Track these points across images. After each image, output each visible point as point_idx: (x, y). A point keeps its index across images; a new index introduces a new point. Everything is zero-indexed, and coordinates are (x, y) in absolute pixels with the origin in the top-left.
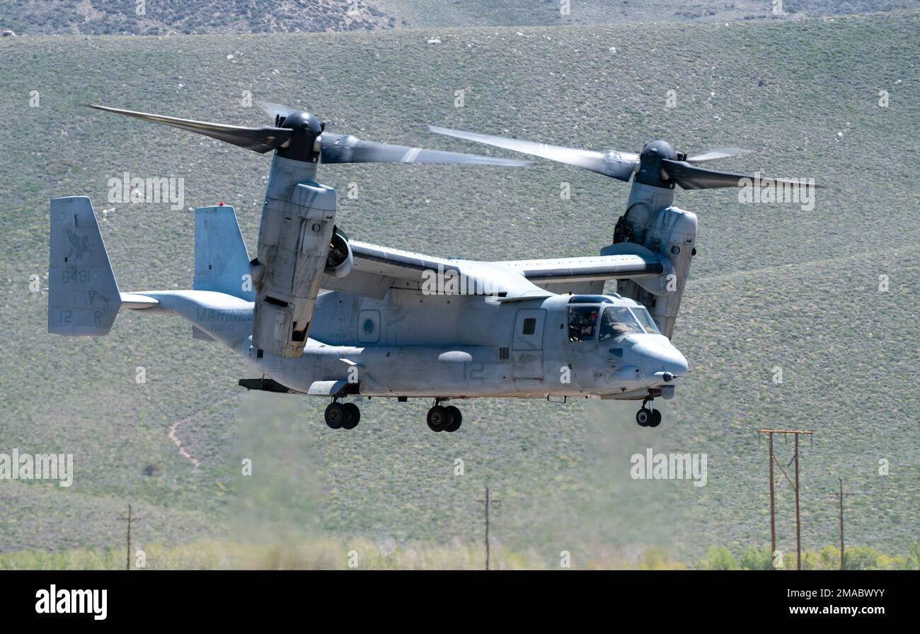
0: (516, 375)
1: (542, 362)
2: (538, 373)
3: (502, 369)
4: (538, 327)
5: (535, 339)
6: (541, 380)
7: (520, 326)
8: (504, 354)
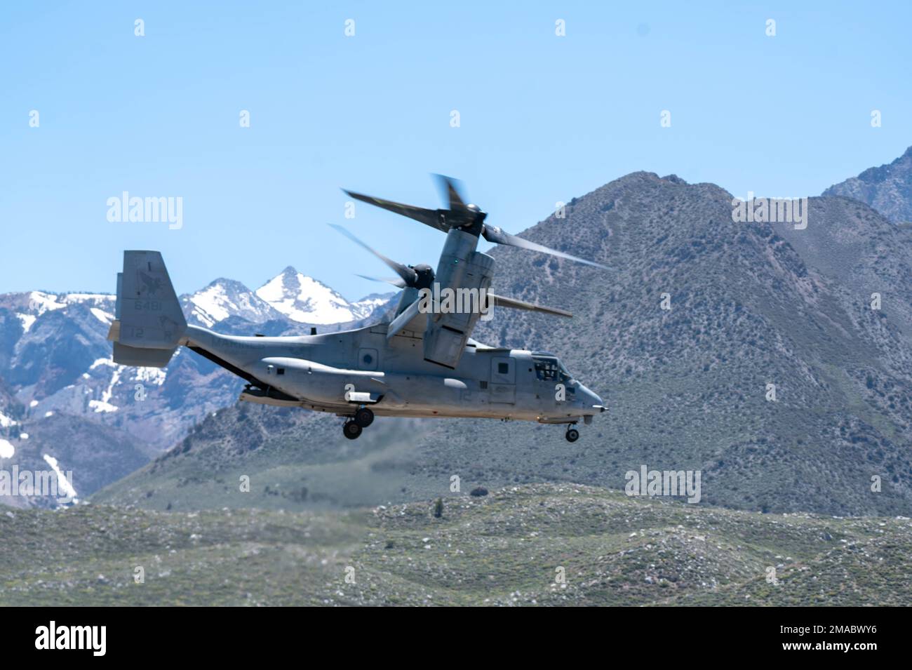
0: (493, 400)
1: (515, 394)
2: (511, 400)
3: (482, 395)
4: (511, 368)
5: (509, 376)
6: (513, 404)
7: (496, 368)
8: (484, 385)
